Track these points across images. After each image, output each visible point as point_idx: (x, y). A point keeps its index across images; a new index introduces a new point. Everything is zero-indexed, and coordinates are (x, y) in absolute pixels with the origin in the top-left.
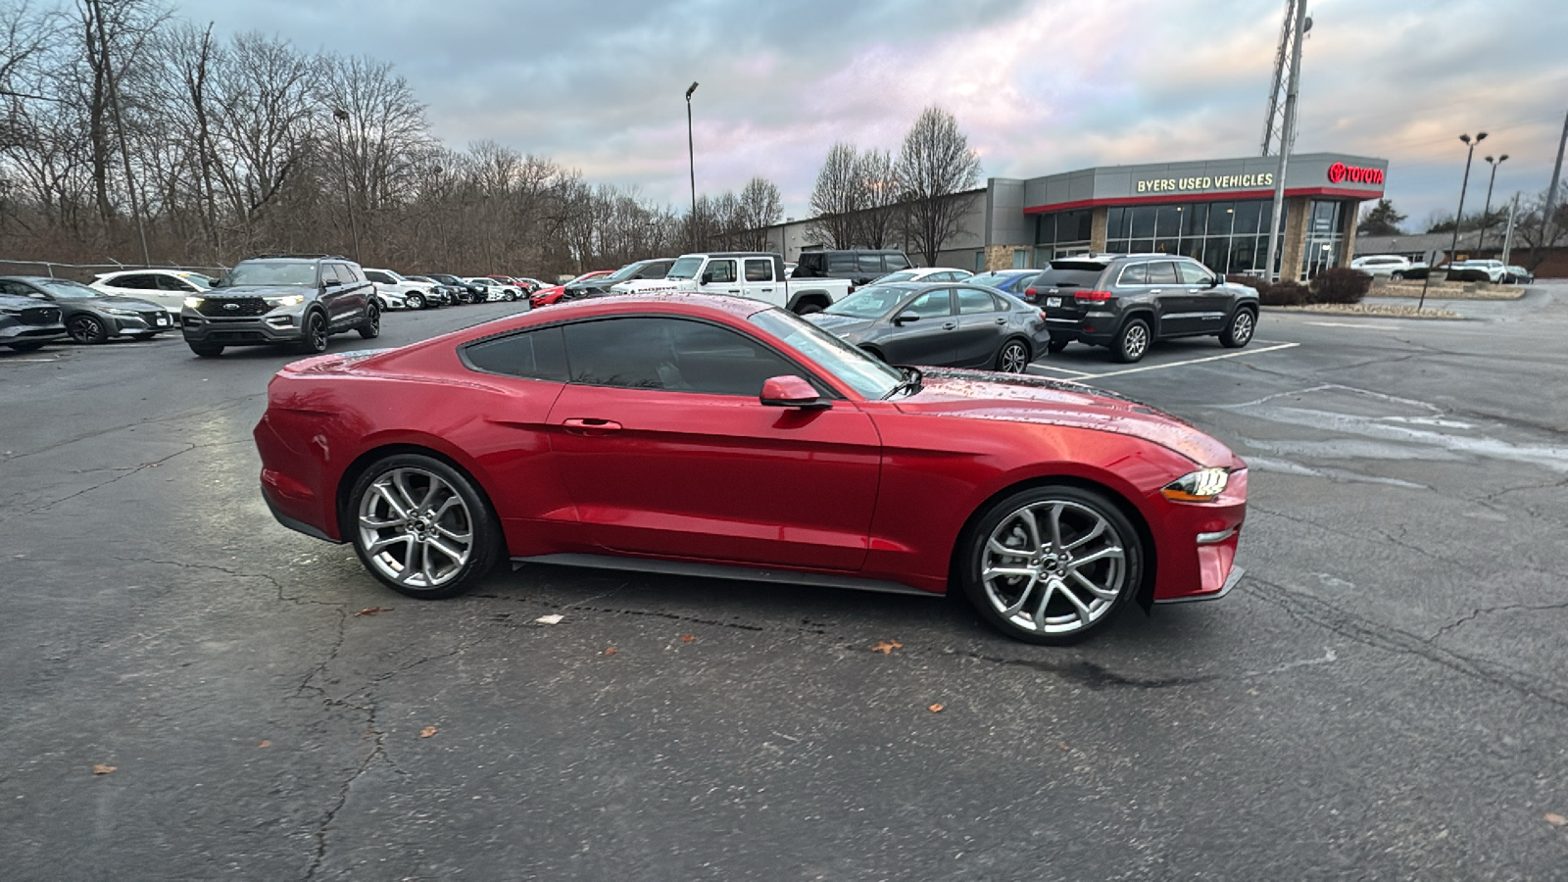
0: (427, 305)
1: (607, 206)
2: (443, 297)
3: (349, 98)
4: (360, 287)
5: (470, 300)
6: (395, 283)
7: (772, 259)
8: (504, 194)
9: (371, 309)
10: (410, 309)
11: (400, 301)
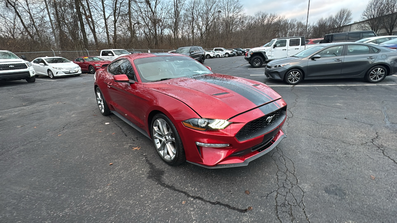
0: (230, 56)
1: (294, 25)
2: (234, 54)
3: (226, 7)
4: (200, 52)
5: (243, 54)
6: (223, 51)
7: (300, 38)
8: (263, 26)
9: (202, 57)
10: (226, 57)
11: (223, 55)
